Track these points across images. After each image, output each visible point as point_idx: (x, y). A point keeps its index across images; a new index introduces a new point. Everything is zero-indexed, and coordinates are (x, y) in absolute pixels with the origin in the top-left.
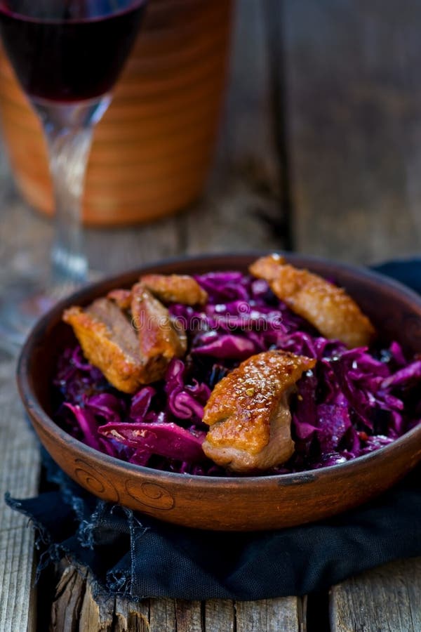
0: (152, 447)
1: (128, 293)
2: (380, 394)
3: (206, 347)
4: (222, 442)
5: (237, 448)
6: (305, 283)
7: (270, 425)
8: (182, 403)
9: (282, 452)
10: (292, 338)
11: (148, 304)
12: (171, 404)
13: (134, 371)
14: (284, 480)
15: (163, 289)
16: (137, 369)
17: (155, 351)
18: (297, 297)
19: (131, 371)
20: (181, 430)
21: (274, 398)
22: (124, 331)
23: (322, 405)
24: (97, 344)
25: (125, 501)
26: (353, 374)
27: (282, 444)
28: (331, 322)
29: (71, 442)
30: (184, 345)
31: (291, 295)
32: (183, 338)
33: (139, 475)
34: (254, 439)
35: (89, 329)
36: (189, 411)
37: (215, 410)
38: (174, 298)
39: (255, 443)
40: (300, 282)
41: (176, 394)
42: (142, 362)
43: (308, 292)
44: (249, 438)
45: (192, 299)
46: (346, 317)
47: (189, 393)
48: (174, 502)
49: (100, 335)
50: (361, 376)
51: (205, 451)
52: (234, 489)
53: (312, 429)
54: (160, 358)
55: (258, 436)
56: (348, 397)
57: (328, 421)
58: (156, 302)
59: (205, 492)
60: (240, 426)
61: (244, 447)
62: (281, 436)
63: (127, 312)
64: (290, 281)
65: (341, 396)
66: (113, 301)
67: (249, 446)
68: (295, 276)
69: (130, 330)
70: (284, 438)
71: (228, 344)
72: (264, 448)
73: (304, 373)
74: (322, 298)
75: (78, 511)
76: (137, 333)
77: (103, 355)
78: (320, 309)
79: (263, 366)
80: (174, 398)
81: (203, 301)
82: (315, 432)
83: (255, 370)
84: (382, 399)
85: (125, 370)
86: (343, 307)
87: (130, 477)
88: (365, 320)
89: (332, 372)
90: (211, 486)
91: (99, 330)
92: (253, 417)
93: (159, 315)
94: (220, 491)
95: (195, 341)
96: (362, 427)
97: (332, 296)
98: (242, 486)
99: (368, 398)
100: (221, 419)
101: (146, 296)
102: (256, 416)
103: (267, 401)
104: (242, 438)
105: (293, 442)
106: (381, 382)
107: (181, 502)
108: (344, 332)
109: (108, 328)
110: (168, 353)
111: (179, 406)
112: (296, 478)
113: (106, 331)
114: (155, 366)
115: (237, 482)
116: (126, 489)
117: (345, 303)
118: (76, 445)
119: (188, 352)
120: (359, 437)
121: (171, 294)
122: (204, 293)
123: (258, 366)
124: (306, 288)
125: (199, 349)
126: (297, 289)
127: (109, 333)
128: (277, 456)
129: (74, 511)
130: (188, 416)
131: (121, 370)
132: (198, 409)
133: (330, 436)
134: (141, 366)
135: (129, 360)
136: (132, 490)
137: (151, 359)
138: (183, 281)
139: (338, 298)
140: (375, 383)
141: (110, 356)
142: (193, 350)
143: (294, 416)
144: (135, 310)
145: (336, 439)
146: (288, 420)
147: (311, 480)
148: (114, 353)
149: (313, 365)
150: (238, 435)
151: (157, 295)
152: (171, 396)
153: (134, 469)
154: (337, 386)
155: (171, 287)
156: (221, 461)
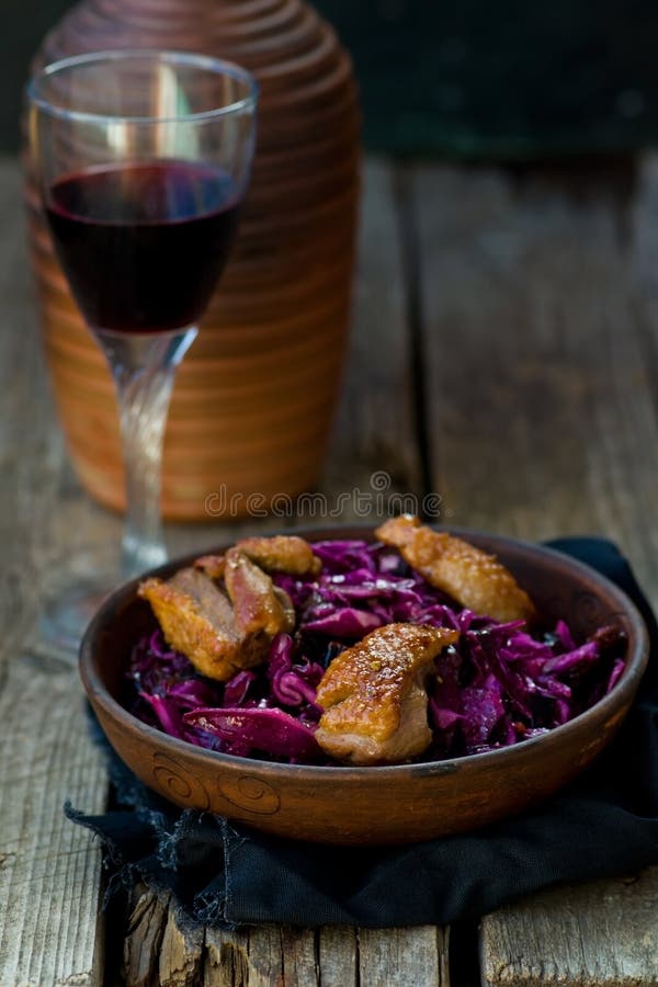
0: (252, 738)
1: (220, 560)
2: (541, 679)
3: (319, 622)
4: (340, 727)
5: (359, 734)
6: (445, 548)
7: (401, 704)
8: (290, 686)
9: (415, 742)
10: (429, 613)
11: (245, 570)
12: (275, 687)
13: (228, 649)
14: (418, 770)
15: (265, 554)
16: (232, 648)
17: (256, 624)
18: (436, 566)
19: (223, 649)
20: (288, 717)
21: (405, 674)
22: (215, 603)
23: (467, 689)
24: (181, 620)
25: (217, 805)
26: (507, 652)
27: (416, 730)
28: (478, 596)
29: (148, 731)
30: (291, 621)
31: (429, 563)
32: (291, 611)
33: (235, 766)
34: (381, 721)
35: (170, 603)
36: (298, 696)
37: (331, 687)
38: (279, 566)
39: (382, 727)
40: (439, 547)
41: (281, 676)
42: (239, 639)
43: (449, 559)
44: (375, 719)
45: (302, 567)
46: (498, 590)
47: (299, 675)
48: (280, 803)
49: (185, 610)
50: (516, 656)
51: (318, 740)
52: (356, 781)
53: (454, 716)
54: (261, 634)
55: (387, 717)
56: (501, 677)
57: (475, 709)
58: (256, 569)
59: (318, 787)
60: (362, 705)
61: (369, 732)
62: (414, 720)
63: (219, 582)
64: (426, 546)
65: (492, 679)
66: (201, 569)
67: (374, 731)
68: (432, 539)
69: (223, 601)
70: (419, 723)
71: (348, 618)
72: (393, 734)
73: (445, 649)
74: (468, 566)
75: (157, 827)
76: (231, 603)
77: (189, 633)
78: (465, 580)
79: (392, 637)
80: (279, 679)
81: (315, 569)
82: (458, 720)
83: (381, 641)
84: (545, 686)
85: (218, 648)
86: (495, 577)
87: (223, 771)
88: (523, 595)
89: (480, 648)
91: (183, 604)
92: (379, 695)
93: (259, 583)
94: (337, 785)
95: (305, 616)
96: (518, 716)
97: (480, 564)
98: (364, 778)
99: (526, 684)
100: (338, 699)
101: (242, 561)
102: (383, 694)
103: (397, 677)
104: (366, 721)
105: (430, 731)
106: (543, 664)
107: (289, 802)
108: (495, 608)
109: (195, 601)
110: (271, 628)
111: (285, 689)
112: (433, 768)
113: (193, 604)
114: (255, 644)
115: (357, 773)
116: (219, 788)
117: (497, 572)
119: (297, 627)
120: (515, 729)
121: (276, 560)
122: (317, 560)
123: (386, 638)
124: (447, 554)
125: (310, 624)
126: (436, 556)
127: (196, 606)
128: (409, 745)
130: (295, 703)
131: (212, 649)
132: (309, 694)
133: (478, 727)
134: (237, 643)
135: (222, 637)
136: (226, 789)
137: (250, 635)
138: (291, 543)
139: (487, 566)
140: (536, 665)
141: (198, 634)
142: (303, 626)
143: (432, 699)
144: (229, 580)
145: (485, 730)
146: (424, 703)
147: (453, 770)
148: (202, 630)
149: (455, 639)
150: (361, 717)
151: (256, 561)
152: (276, 678)
153: (228, 760)
154: (487, 667)
155: (275, 551)
156: (339, 751)
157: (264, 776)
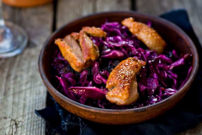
0: (88, 95)
1: (78, 34)
2: (169, 72)
3: (107, 55)
4: (113, 96)
5: (118, 98)
6: (141, 28)
7: (130, 89)
8: (98, 78)
9: (134, 98)
10: (137, 51)
11: (86, 39)
12: (94, 79)
13: (80, 65)
14: (135, 111)
15: (90, 33)
16: (82, 65)
17: (88, 58)
18: (139, 34)
19: (79, 65)
20: (98, 89)
21: (132, 79)
22: (77, 49)
23: (148, 78)
24: (67, 53)
25: (78, 115)
26: (160, 65)
27: (134, 96)
28: (151, 43)
29: (59, 94)
30: (99, 55)
31: (136, 33)
32: (98, 52)
33: (83, 108)
34: (124, 95)
35: (64, 48)
36: (101, 81)
37: (110, 84)
38: (94, 36)
39: (125, 97)
40: (140, 28)
41: (96, 75)
42: (84, 62)
43: (143, 32)
44: (123, 95)
45: (101, 36)
46: (156, 41)
47: (101, 75)
48: (96, 117)
49: (68, 50)
50: (162, 66)
51: (107, 98)
52: (118, 114)
53: (145, 88)
54: (90, 60)
55: (126, 94)
56: (158, 75)
57: (151, 84)
58: (88, 38)
59: (107, 115)
60: (119, 91)
61: (121, 98)
62: (134, 93)
63: (78, 42)
64: (136, 28)
65: (155, 75)
66: (72, 37)
67: (123, 98)
68: (138, 26)
69: (79, 49)
70: (135, 93)
71: (115, 54)
72: (129, 98)
73: (142, 67)
74: (148, 34)
75: (61, 116)
76: (81, 50)
77: (69, 58)
78: (147, 38)
79: (127, 66)
80: (95, 77)
81: (105, 36)
82: (146, 89)
83: (124, 68)
84: (170, 74)
85: (78, 65)
86: (155, 38)
87: (80, 109)
88: (163, 42)
89: (152, 66)
90: (109, 113)
91: (68, 48)
92: (124, 87)
93: (89, 43)
94: (112, 115)
95: (102, 53)
96: (162, 86)
97: (151, 34)
98: (120, 113)
99: (165, 74)
100: (113, 87)
101: (85, 36)
102: (125, 87)
103: (129, 80)
104: (120, 95)
105: (138, 94)
106: (169, 67)
107: (98, 117)
108: (156, 46)
109: (71, 48)
110: (93, 58)
111: (97, 79)
112: (140, 110)
114: (88, 63)
115: (118, 112)
116: (79, 112)
117: (156, 36)
118: (60, 96)
119: (100, 57)
120: (162, 89)
121: (94, 34)
122: (105, 33)
123: (125, 66)
124: (142, 30)
125: (104, 56)
126: (139, 31)
127: (72, 49)
128: (133, 100)
129: (60, 115)
130: (100, 83)
131: (76, 65)
132: (104, 80)
133: (151, 90)
134: (83, 63)
135: (79, 61)
136: (80, 112)
137: (87, 61)
138: (98, 30)
139: (153, 34)
140: (167, 68)
141: (72, 59)
142: (102, 56)
143: (139, 83)
144: (81, 41)
145: (153, 91)
146: (136, 87)
147: (145, 110)
148: (73, 58)
149: (145, 64)
150: (119, 94)
151: (89, 35)
152: (94, 76)
153: (81, 106)
154: (154, 71)
155: (93, 32)
156: (113, 102)
157: (91, 111)
